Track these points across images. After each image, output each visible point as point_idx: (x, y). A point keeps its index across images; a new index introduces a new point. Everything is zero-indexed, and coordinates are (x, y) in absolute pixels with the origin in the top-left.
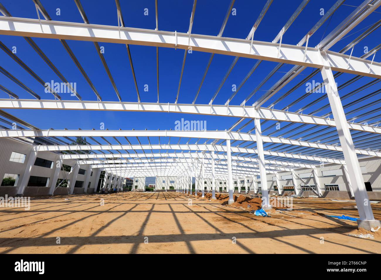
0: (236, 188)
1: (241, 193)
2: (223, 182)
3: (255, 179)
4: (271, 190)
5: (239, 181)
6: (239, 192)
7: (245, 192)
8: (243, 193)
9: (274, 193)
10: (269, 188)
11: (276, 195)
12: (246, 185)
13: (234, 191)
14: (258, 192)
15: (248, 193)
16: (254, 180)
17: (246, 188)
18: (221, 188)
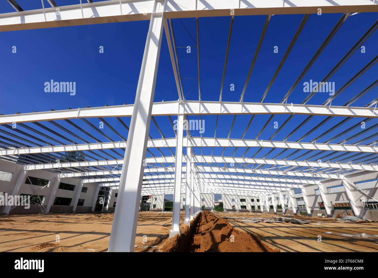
0: (272, 207)
1: (278, 213)
2: (255, 200)
3: (291, 193)
4: (315, 209)
5: (273, 197)
6: (275, 211)
7: (281, 211)
8: (280, 213)
9: (320, 213)
10: (312, 206)
11: (323, 216)
12: (283, 203)
13: (270, 210)
14: (297, 211)
15: (285, 213)
16: (292, 195)
17: (283, 206)
18: (253, 207)
